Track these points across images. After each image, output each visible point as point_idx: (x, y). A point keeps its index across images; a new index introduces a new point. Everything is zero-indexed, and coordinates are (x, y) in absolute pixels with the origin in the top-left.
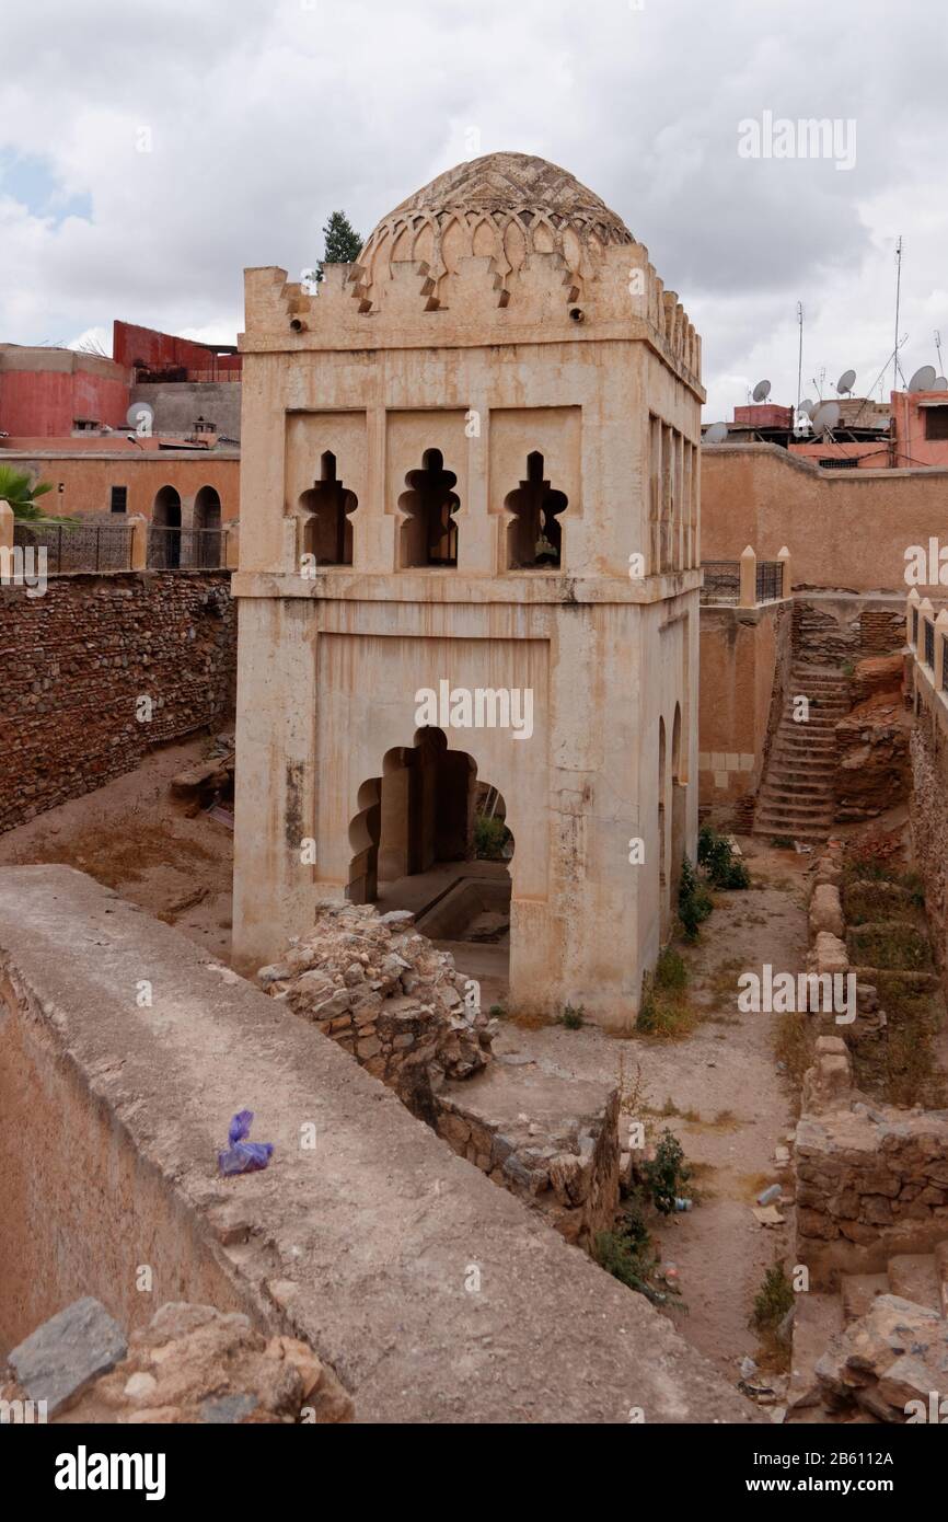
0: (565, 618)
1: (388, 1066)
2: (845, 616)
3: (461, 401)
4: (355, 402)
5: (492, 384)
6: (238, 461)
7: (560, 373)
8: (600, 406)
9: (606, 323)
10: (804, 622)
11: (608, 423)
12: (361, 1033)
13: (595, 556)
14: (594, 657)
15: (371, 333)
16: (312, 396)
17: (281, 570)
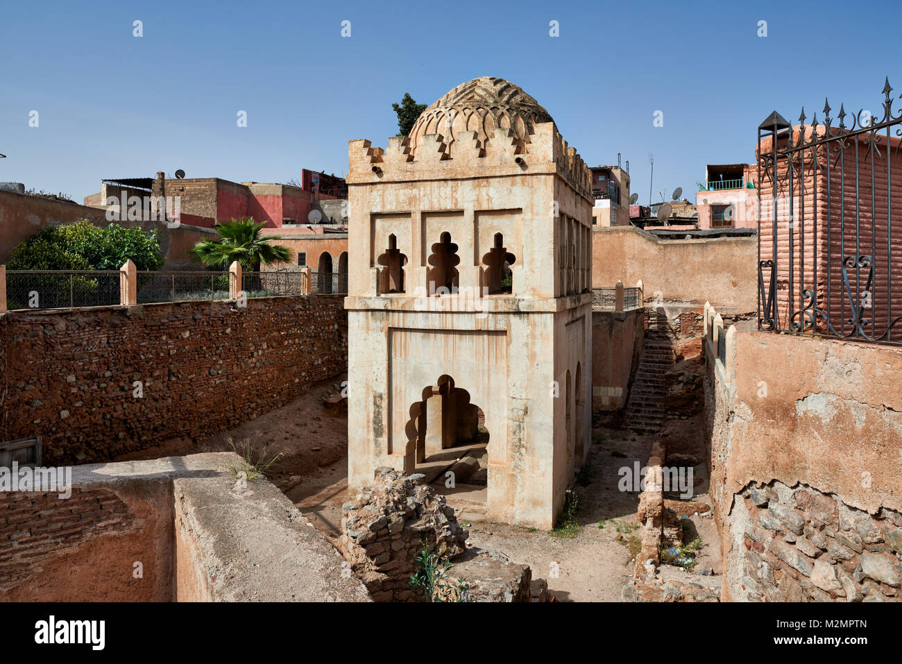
0: (514, 320)
1: (408, 555)
2: (672, 315)
3: (459, 207)
4: (406, 208)
5: (476, 198)
6: (347, 239)
7: (511, 192)
8: (532, 209)
9: (535, 164)
10: (651, 319)
11: (536, 217)
12: (393, 538)
13: (529, 288)
14: (530, 340)
15: (413, 172)
16: (384, 206)
17: (369, 296)
